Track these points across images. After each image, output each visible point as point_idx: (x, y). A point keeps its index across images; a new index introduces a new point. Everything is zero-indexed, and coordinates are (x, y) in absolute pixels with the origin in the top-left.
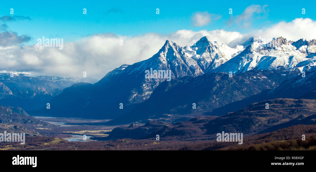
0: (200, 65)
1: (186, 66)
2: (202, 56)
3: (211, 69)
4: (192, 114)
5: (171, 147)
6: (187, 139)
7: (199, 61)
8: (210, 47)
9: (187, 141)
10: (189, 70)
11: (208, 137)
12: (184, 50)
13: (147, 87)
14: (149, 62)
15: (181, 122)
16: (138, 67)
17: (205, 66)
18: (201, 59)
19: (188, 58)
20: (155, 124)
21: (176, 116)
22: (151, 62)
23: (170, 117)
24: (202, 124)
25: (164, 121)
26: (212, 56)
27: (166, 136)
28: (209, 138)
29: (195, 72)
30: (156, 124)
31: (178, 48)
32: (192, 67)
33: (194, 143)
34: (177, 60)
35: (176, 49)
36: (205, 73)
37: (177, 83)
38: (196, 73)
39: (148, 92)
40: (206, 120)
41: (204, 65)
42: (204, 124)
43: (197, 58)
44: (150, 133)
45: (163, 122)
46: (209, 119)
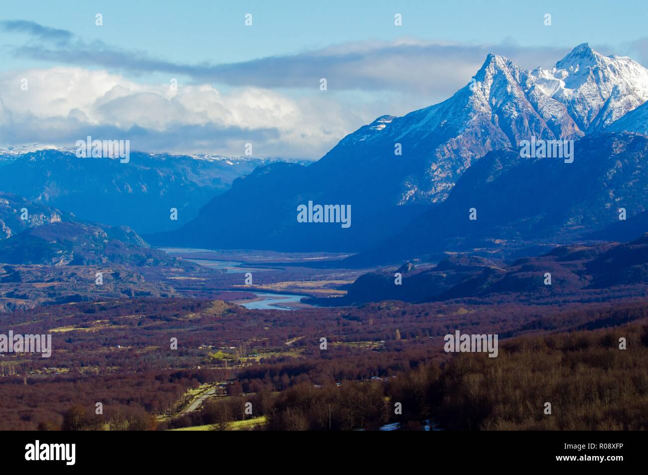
0: (573, 116)
1: (538, 117)
2: (579, 91)
3: (601, 125)
4: (556, 237)
5: (504, 321)
6: (542, 300)
7: (570, 105)
8: (597, 68)
9: (544, 304)
10: (547, 127)
11: (597, 295)
12: (532, 78)
13: (440, 173)
14: (444, 109)
15: (528, 257)
16: (418, 121)
17: (585, 118)
18: (576, 100)
19: (542, 97)
20: (462, 265)
21: (514, 242)
22: (449, 108)
23: (499, 245)
24: (579, 264)
25: (484, 255)
26: (605, 92)
27: (490, 294)
28: (599, 296)
29: (560, 132)
30: (465, 264)
31: (518, 74)
32: (553, 119)
33: (561, 311)
34: (515, 103)
35: (514, 76)
36: (587, 134)
37: (516, 161)
38: (563, 134)
39: (444, 185)
40: (590, 251)
41: (583, 115)
42: (585, 261)
43: (566, 97)
44: (451, 286)
45: (481, 258)
46: (597, 248)
